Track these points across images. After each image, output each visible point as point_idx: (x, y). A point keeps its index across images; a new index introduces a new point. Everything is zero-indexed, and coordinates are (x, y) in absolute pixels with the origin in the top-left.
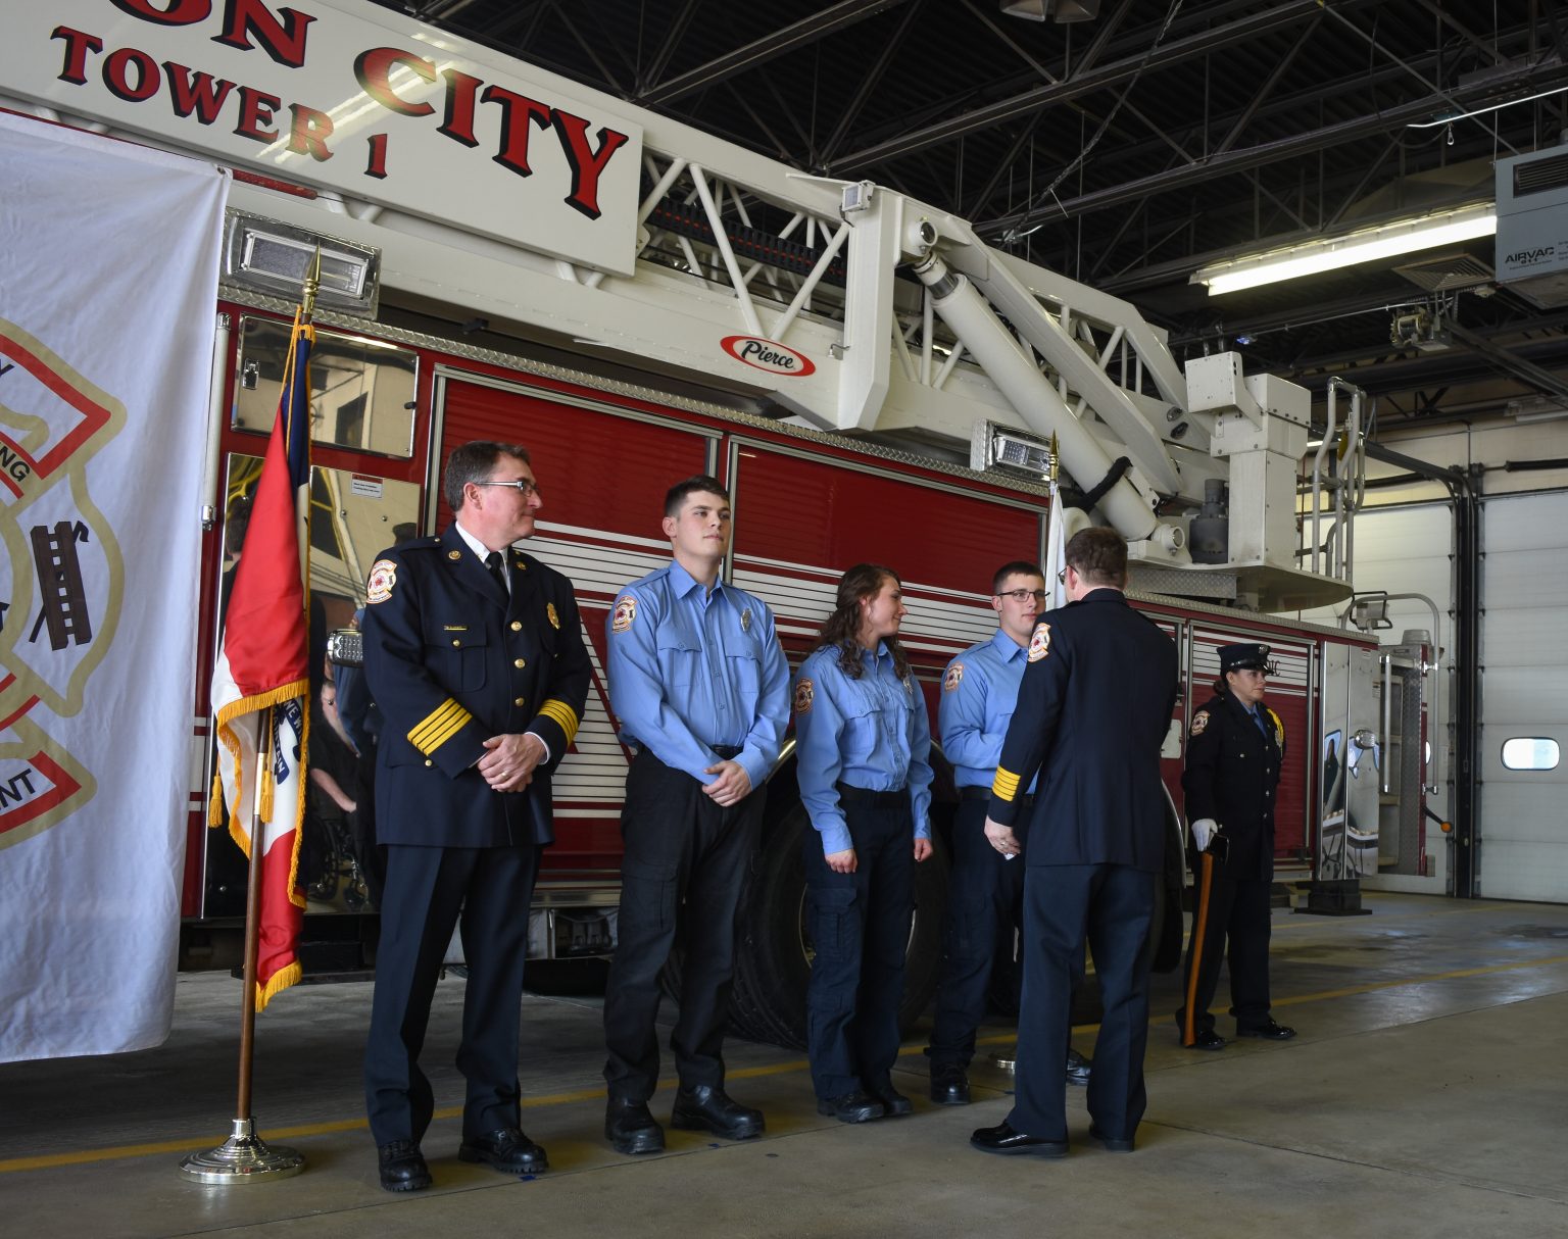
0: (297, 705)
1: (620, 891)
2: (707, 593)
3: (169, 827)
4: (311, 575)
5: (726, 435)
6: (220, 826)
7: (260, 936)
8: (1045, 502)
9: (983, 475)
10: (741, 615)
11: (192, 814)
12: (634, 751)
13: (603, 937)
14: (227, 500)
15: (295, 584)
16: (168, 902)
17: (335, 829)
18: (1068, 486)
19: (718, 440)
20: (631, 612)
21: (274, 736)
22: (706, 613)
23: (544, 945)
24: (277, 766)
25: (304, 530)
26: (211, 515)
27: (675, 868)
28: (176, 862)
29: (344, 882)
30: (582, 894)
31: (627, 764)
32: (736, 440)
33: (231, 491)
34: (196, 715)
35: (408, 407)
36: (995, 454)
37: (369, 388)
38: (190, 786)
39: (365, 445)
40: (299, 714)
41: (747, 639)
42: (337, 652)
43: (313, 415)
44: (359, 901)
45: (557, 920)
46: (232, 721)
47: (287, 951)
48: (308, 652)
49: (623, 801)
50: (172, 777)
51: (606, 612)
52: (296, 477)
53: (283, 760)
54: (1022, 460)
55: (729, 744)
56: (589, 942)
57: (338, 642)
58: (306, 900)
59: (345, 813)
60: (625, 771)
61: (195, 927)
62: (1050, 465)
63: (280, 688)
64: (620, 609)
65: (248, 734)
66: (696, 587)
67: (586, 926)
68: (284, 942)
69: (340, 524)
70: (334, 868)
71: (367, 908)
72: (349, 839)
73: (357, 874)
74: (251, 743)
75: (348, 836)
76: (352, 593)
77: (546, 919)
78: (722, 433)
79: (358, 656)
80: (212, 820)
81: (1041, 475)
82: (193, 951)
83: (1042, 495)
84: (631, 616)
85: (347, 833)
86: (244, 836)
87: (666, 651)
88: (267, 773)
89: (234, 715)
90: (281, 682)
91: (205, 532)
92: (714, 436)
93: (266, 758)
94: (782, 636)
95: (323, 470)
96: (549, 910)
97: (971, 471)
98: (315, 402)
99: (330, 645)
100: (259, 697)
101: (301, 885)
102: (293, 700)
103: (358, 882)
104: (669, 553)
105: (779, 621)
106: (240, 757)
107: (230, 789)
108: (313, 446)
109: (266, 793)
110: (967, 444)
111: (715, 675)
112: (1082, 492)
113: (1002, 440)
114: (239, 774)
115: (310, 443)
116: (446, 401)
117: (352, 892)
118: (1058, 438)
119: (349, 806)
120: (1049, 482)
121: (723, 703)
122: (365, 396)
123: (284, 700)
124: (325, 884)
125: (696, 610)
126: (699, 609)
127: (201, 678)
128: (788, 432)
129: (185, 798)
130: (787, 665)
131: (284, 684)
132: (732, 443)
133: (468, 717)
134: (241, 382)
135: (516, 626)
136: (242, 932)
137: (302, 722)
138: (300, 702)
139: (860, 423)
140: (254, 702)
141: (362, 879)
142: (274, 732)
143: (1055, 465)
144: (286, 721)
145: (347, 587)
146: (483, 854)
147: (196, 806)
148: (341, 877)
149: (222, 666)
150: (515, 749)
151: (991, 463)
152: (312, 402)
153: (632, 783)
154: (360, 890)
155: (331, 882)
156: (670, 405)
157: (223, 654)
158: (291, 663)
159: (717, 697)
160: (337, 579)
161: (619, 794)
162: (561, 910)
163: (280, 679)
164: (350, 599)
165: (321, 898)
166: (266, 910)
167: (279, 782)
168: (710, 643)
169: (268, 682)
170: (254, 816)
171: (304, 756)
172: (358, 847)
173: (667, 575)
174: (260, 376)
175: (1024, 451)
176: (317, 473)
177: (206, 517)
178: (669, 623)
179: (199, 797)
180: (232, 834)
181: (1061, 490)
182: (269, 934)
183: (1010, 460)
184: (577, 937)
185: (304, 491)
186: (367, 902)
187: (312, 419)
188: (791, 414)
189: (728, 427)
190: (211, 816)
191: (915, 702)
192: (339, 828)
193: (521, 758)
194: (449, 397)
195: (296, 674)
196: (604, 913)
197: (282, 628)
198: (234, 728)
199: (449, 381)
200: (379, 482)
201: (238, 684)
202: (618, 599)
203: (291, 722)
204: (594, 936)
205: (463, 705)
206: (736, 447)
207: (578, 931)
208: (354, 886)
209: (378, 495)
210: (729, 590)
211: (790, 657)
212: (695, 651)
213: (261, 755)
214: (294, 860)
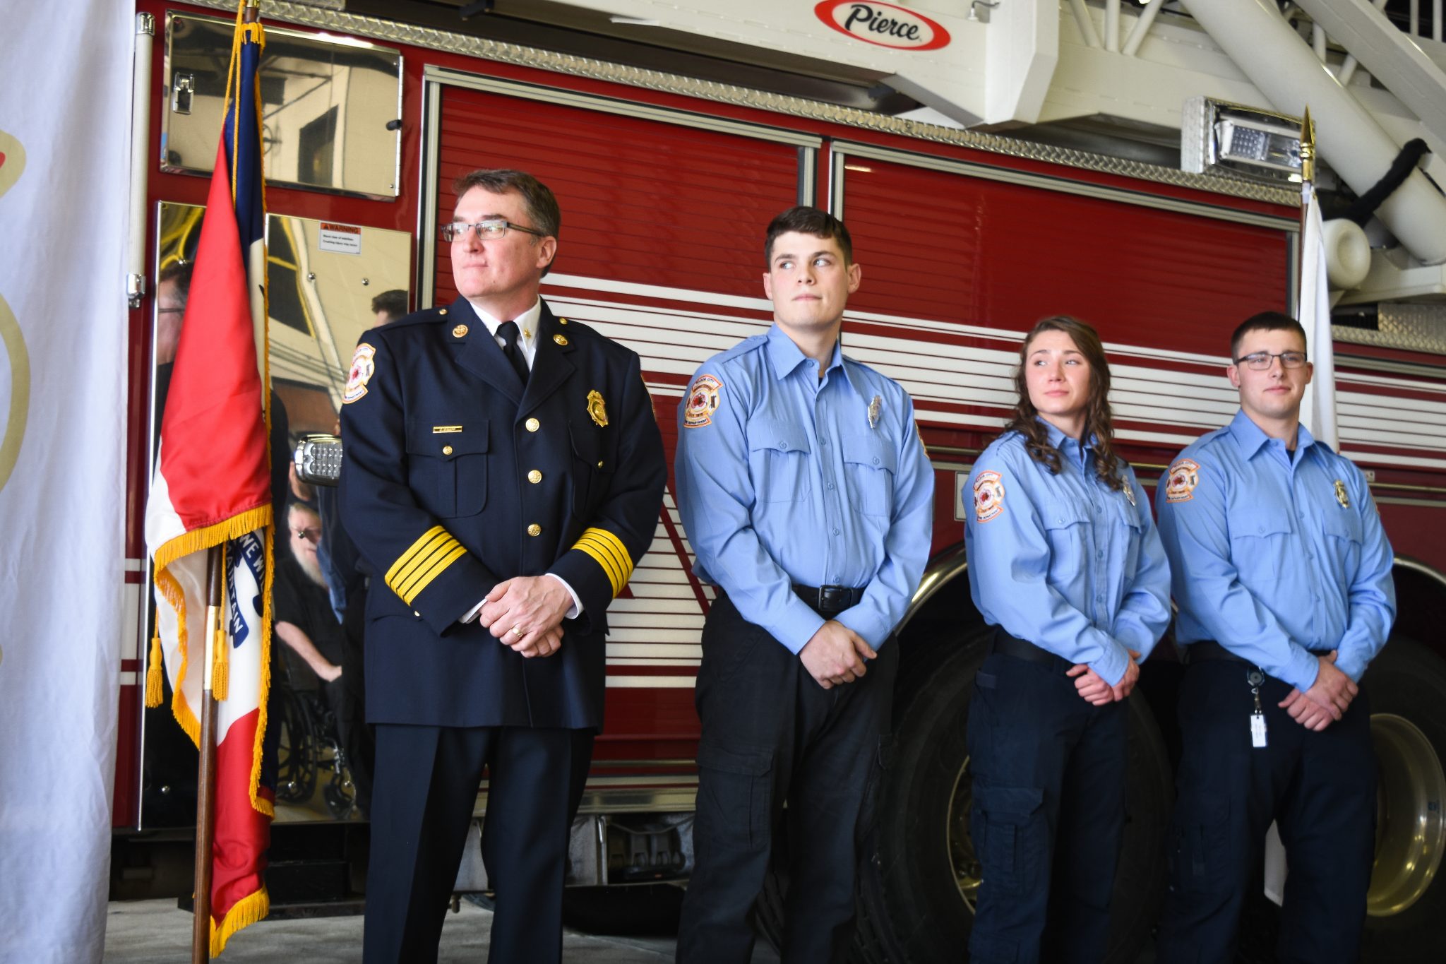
0: (257, 540)
1: (695, 789)
2: (822, 371)
3: (95, 705)
4: (271, 358)
5: (827, 141)
6: (160, 706)
7: (215, 853)
8: (1296, 213)
9: (1201, 179)
10: (868, 403)
11: (124, 689)
12: (709, 593)
13: (673, 854)
14: (159, 267)
15: (250, 377)
16: (95, 808)
17: (311, 705)
18: (1331, 187)
19: (816, 150)
20: (713, 399)
21: (229, 583)
22: (818, 400)
23: (591, 867)
24: (232, 623)
25: (259, 302)
26: (138, 286)
27: (771, 757)
28: (105, 754)
29: (324, 778)
30: (643, 795)
31: (700, 611)
32: (840, 148)
33: (164, 254)
34: (127, 556)
35: (391, 126)
36: (1218, 148)
37: (339, 100)
38: (121, 651)
39: (337, 183)
40: (259, 553)
41: (874, 438)
42: (307, 466)
43: (266, 140)
44: (343, 803)
45: (609, 831)
46: (174, 564)
47: (250, 874)
48: (270, 468)
49: (698, 663)
50: (99, 641)
51: (677, 400)
52: (248, 231)
53: (240, 615)
54: (1259, 154)
55: (845, 584)
56: (654, 861)
57: (308, 452)
58: (274, 804)
59: (323, 682)
60: (701, 621)
61: (131, 840)
62: (1302, 159)
63: (234, 519)
64: (697, 393)
65: (194, 580)
66: (804, 362)
67: (648, 839)
68: (246, 863)
69: (307, 289)
70: (311, 759)
71: (354, 815)
72: (330, 718)
73: (341, 767)
74: (199, 593)
75: (327, 715)
76: (325, 380)
77: (593, 829)
78: (820, 140)
79: (334, 471)
80: (150, 697)
81: (1287, 174)
82: (129, 874)
83: (1291, 203)
84: (713, 405)
85: (327, 710)
86: (191, 718)
87: (761, 454)
88: (220, 633)
89: (176, 556)
90: (235, 510)
91: (132, 310)
92: (810, 143)
93: (218, 612)
94: (924, 427)
95: (284, 218)
96: (598, 817)
97: (1183, 175)
98: (269, 122)
99: (298, 456)
100: (207, 530)
101: (268, 785)
102: (252, 534)
103: (343, 779)
104: (768, 315)
105: (921, 405)
106: (184, 613)
107: (173, 655)
108: (267, 188)
109: (220, 660)
110: (1176, 134)
111: (828, 486)
112: (1352, 195)
113: (1229, 124)
114: (184, 635)
115: (264, 184)
116: (442, 117)
117: (333, 790)
118: (1312, 117)
119: (330, 673)
120: (1300, 185)
121: (839, 526)
122: (333, 113)
123: (240, 534)
124: (299, 783)
125: (804, 393)
126: (807, 392)
127: (132, 506)
128: (915, 133)
129: (116, 666)
130: (930, 468)
131: (239, 513)
132: (834, 154)
133: (461, 551)
134: (171, 104)
135: (532, 425)
136: (192, 845)
137: (264, 564)
138: (260, 536)
139: (1017, 112)
140: (201, 538)
141: (347, 774)
142: (228, 577)
143: (1310, 158)
144: (243, 562)
145: (318, 372)
146: (496, 736)
147: (129, 678)
148: (320, 770)
149: (158, 488)
150: (526, 594)
151: (1212, 161)
152: (266, 122)
153: (710, 639)
154: (345, 791)
155: (307, 777)
156: (746, 103)
157: (159, 475)
158: (247, 483)
159: (829, 517)
160: (306, 363)
161: (693, 654)
162: (616, 818)
163: (234, 506)
164: (323, 390)
165: (292, 800)
166: (222, 818)
167: (237, 644)
168: (822, 442)
169: (219, 511)
170: (204, 691)
171: (267, 609)
172: (342, 729)
173: (765, 345)
174: (195, 93)
175: (1262, 140)
176: (275, 223)
177: (133, 290)
178: (766, 410)
179: (132, 666)
180: (176, 715)
181: (1320, 194)
182: (226, 852)
183: (1241, 154)
184: (637, 855)
185: (258, 249)
186: (355, 807)
187: (266, 146)
188: (917, 105)
189: (829, 131)
190: (149, 691)
191: (1141, 518)
192: (316, 703)
193: (536, 606)
194: (446, 111)
195: (254, 498)
196: (673, 820)
197: (236, 435)
198: (176, 574)
199: (444, 88)
200: (356, 231)
201: (180, 514)
202: (693, 381)
203: (250, 563)
204: (660, 854)
205: (455, 536)
206: (840, 159)
207: (637, 845)
208: (337, 781)
209: (355, 250)
210: (852, 366)
211: (934, 456)
212: (801, 452)
213: (212, 609)
214: (258, 751)
